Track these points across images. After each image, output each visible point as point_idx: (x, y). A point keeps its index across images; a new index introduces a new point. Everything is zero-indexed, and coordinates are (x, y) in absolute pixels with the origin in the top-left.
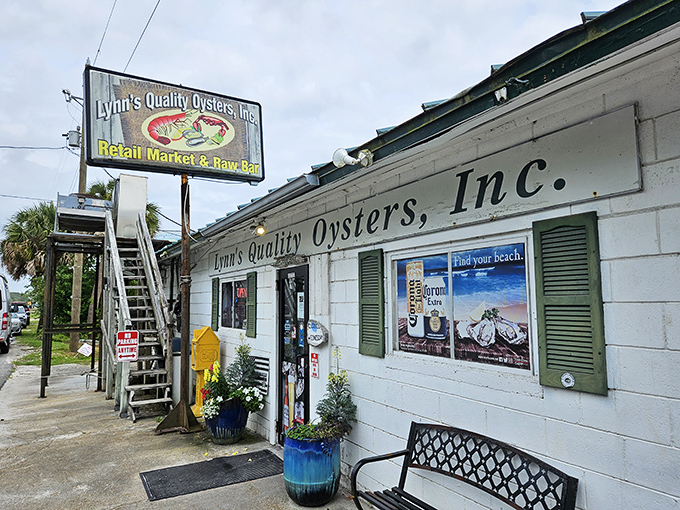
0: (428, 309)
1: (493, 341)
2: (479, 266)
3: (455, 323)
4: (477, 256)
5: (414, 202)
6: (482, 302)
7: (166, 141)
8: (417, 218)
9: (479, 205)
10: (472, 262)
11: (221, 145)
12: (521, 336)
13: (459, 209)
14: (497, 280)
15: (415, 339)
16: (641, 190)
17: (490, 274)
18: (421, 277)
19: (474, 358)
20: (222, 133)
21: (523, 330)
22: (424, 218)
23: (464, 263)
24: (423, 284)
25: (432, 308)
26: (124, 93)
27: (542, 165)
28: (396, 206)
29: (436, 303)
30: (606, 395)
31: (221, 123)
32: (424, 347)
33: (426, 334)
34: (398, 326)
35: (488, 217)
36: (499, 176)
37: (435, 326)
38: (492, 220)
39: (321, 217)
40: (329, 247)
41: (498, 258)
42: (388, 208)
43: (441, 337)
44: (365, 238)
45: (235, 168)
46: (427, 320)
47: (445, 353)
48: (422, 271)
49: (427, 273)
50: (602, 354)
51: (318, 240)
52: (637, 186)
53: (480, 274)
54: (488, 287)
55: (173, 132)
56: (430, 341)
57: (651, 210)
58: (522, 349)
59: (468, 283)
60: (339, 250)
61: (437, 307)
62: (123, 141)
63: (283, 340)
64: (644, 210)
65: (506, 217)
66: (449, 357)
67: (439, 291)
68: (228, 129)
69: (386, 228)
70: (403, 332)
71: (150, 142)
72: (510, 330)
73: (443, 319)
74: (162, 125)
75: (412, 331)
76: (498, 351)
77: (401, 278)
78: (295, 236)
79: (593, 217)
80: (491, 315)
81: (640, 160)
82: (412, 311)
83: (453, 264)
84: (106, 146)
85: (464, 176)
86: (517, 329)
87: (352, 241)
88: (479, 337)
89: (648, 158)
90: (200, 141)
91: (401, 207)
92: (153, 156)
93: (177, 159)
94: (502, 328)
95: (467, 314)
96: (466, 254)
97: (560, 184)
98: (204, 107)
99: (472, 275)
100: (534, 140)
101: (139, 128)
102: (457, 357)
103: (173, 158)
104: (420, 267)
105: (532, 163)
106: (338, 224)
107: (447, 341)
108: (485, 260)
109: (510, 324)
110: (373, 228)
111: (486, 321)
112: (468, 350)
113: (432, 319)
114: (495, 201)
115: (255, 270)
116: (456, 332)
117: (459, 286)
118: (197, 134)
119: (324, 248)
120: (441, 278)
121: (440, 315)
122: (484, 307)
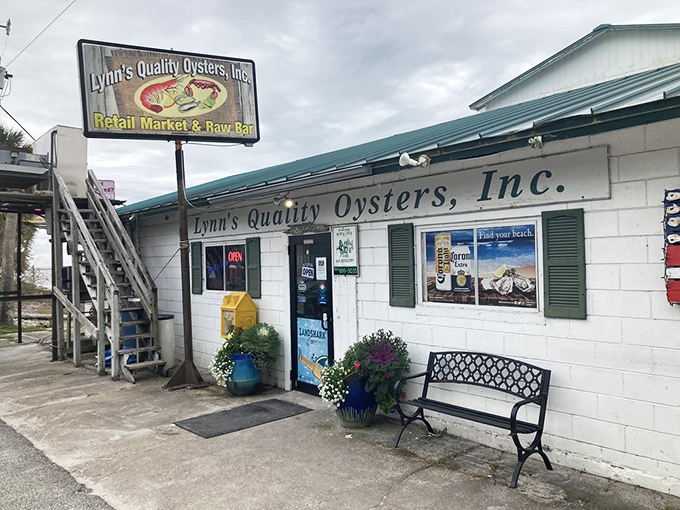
0: (455, 270)
1: (511, 291)
2: (500, 239)
3: (480, 280)
4: (499, 232)
5: (445, 189)
6: (503, 265)
7: (157, 109)
8: (448, 202)
9: (501, 196)
10: (495, 236)
11: (214, 108)
12: (531, 286)
13: (484, 197)
14: (515, 250)
15: (443, 292)
16: (610, 198)
17: (509, 245)
18: (449, 246)
19: (495, 303)
20: (214, 96)
21: (532, 283)
22: (453, 202)
23: (488, 236)
24: (451, 251)
25: (459, 269)
26: (116, 64)
27: (549, 175)
28: (427, 191)
29: (462, 265)
30: (585, 319)
31: (213, 86)
32: (451, 298)
33: (453, 288)
34: (426, 283)
35: (509, 206)
36: (517, 178)
37: (462, 282)
38: (512, 208)
39: (344, 193)
40: (355, 219)
41: (516, 234)
42: (419, 192)
43: (467, 290)
44: (395, 213)
45: (228, 131)
46: (454, 278)
47: (471, 301)
48: (450, 242)
49: (454, 243)
50: (585, 295)
51: (342, 212)
52: (608, 196)
53: (502, 245)
54: (509, 254)
55: (164, 99)
56: (456, 293)
57: (615, 210)
58: (532, 295)
59: (492, 251)
60: (366, 222)
61: (463, 269)
62: (117, 113)
63: (296, 299)
64: (611, 210)
65: (523, 207)
66: (474, 303)
67: (465, 257)
68: (220, 91)
69: (416, 206)
70: (432, 287)
71: (143, 111)
72: (523, 282)
73: (468, 277)
74: (154, 93)
75: (439, 286)
76: (514, 297)
77: (430, 246)
78: (313, 207)
79: (581, 212)
80: (510, 273)
81: (610, 180)
82: (440, 271)
83: (478, 237)
84: (102, 118)
85: (489, 175)
86: (529, 282)
87: (381, 215)
88: (500, 288)
89: (614, 180)
90: (192, 105)
91: (432, 192)
92: (146, 124)
93: (170, 126)
94: (518, 282)
95: (491, 273)
96: (489, 230)
97: (560, 189)
98: (195, 71)
99: (495, 245)
100: (543, 156)
101: (131, 99)
102: (480, 304)
103: (166, 126)
104: (447, 238)
105: (541, 172)
106: (365, 200)
107: (472, 292)
108: (505, 235)
109: (524, 279)
110: (403, 206)
111: (506, 278)
112: (490, 298)
113: (459, 277)
114: (514, 195)
115: (256, 236)
116: (480, 286)
117: (483, 253)
118: (189, 99)
119: (349, 219)
120: (467, 247)
121: (466, 274)
122: (505, 267)
